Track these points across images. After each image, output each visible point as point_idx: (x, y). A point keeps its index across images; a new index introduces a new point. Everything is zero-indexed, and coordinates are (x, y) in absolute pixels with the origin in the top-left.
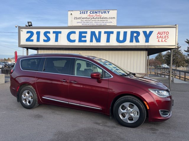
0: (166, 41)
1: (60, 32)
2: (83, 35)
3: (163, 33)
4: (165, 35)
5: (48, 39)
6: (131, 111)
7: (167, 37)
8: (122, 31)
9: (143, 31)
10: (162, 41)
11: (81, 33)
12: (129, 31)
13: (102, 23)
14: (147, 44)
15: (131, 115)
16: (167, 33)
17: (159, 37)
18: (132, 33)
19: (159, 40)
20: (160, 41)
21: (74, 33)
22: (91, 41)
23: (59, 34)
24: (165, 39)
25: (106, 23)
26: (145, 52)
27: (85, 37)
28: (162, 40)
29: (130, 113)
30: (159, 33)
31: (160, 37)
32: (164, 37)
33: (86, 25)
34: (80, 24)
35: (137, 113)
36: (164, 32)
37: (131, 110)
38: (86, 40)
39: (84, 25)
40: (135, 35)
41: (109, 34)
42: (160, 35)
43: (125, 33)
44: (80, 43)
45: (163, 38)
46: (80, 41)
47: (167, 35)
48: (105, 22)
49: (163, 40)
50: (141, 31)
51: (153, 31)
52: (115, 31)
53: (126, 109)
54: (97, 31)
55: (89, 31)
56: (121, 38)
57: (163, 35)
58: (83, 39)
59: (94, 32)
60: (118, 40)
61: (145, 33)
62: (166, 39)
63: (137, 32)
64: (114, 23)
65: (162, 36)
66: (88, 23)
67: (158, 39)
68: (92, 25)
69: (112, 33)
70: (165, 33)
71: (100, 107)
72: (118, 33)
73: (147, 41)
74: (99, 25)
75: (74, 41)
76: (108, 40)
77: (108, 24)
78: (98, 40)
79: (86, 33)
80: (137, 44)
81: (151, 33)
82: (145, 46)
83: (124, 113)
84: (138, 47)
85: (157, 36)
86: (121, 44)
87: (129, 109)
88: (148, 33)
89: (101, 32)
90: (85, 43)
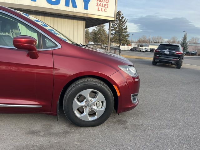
0: (106, 10)
4: (105, 3)
6: (93, 102)
7: (106, 6)
10: (102, 11)
14: (86, 11)
15: (92, 109)
16: (107, 1)
17: (99, 4)
19: (98, 8)
20: (99, 10)
24: (105, 8)
26: (82, 22)
28: (102, 9)
29: (91, 106)
32: (103, 6)
35: (101, 104)
37: (94, 100)
42: (100, 2)
45: (102, 7)
47: (107, 4)
49: (103, 9)
53: (85, 100)
62: (106, 8)
65: (102, 3)
67: (98, 7)
70: (105, 1)
73: (86, 7)
82: (84, 14)
83: (82, 107)
84: (75, 14)
85: (97, 3)
86: (53, 7)
87: (90, 99)
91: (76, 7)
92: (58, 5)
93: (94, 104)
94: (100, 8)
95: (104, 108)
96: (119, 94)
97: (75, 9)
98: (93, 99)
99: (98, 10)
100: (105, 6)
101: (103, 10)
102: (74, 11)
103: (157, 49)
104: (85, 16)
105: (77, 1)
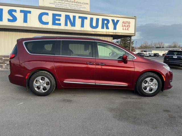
0: (128, 29)
1: (30, 12)
2: (57, 17)
3: (126, 22)
4: (128, 24)
5: (15, 19)
6: (151, 84)
7: (129, 26)
8: (95, 17)
9: (112, 20)
10: (125, 30)
11: (54, 15)
12: (101, 18)
13: (77, 8)
14: (115, 31)
15: (151, 87)
16: (129, 23)
17: (123, 25)
18: (103, 20)
19: (123, 28)
21: (47, 14)
22: (66, 24)
23: (28, 14)
25: (80, 8)
26: (111, 38)
27: (59, 20)
28: (125, 28)
30: (123, 22)
31: (124, 26)
32: (127, 26)
33: (60, 7)
34: (54, 6)
35: (155, 85)
36: (127, 22)
38: (61, 23)
39: (57, 7)
40: (106, 22)
41: (83, 19)
42: (124, 24)
43: (97, 20)
44: (53, 26)
45: (126, 27)
46: (54, 23)
47: (129, 25)
48: (79, 6)
49: (127, 28)
50: (110, 19)
51: (119, 20)
52: (89, 17)
53: (147, 83)
54: (71, 15)
55: (63, 14)
56: (94, 24)
58: (57, 22)
59: (69, 16)
60: (91, 26)
61: (113, 21)
63: (107, 19)
64: (87, 9)
65: (125, 25)
66: (62, 6)
68: (66, 8)
69: (86, 18)
71: (127, 84)
72: (92, 19)
73: (115, 28)
74: (73, 9)
75: (47, 23)
76: (82, 25)
77: (82, 9)
78: (73, 24)
79: (60, 15)
81: (118, 21)
82: (114, 32)
83: (146, 86)
84: (108, 33)
85: (122, 25)
86: (94, 30)
87: (150, 82)
88: (115, 21)
89: (75, 16)
90: (59, 26)
91: (108, 29)
92: (97, 29)
93: (152, 85)
94: (124, 28)
95: (157, 87)
96: (165, 80)
97: (107, 30)
98: (151, 83)
99: (123, 29)
101: (126, 29)
102: (107, 31)
103: (166, 55)
104: (114, 34)
105: (109, 25)
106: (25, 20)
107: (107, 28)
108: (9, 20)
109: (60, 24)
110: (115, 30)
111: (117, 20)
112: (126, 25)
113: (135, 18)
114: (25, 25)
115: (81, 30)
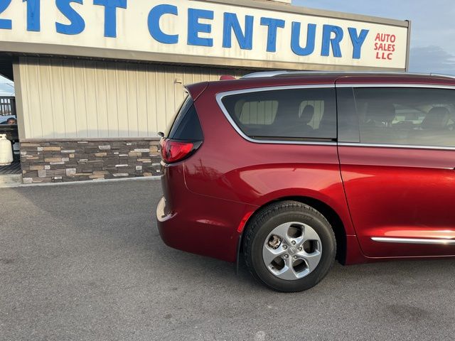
0: (390, 56)
1: (123, 4)
2: (201, 21)
3: (386, 37)
4: (389, 42)
7: (392, 49)
8: (305, 21)
9: (349, 29)
10: (383, 58)
11: (193, 14)
12: (320, 23)
14: (356, 63)
16: (393, 39)
17: (378, 46)
18: (327, 29)
19: (378, 53)
20: (379, 56)
21: (173, 10)
22: (227, 44)
23: (119, 11)
24: (389, 52)
27: (208, 29)
28: (383, 54)
30: (378, 37)
31: (381, 47)
32: (386, 48)
36: (388, 35)
38: (212, 40)
40: (333, 36)
41: (273, 25)
42: (381, 42)
44: (191, 47)
45: (385, 50)
46: (193, 40)
47: (392, 44)
49: (386, 53)
50: (344, 25)
51: (368, 31)
54: (241, 14)
55: (219, 11)
56: (303, 43)
57: (385, 42)
58: (201, 35)
59: (234, 15)
60: (295, 47)
61: (352, 31)
62: (391, 52)
63: (337, 27)
65: (383, 43)
67: (377, 51)
69: (281, 23)
70: (389, 37)
73: (356, 54)
75: (173, 39)
76: (271, 46)
78: (246, 43)
79: (209, 15)
80: (337, 61)
81: (365, 33)
84: (338, 69)
85: (376, 44)
86: (302, 59)
88: (358, 33)
89: (253, 17)
90: (207, 48)
91: (340, 56)
92: (311, 56)
94: (381, 52)
97: (337, 59)
99: (377, 57)
100: (389, 47)
101: (385, 56)
105: (341, 44)
106: (110, 30)
107: (337, 53)
108: (61, 28)
109: (209, 43)
110: (356, 60)
111: (363, 31)
112: (386, 46)
113: (407, 25)
114: (110, 43)
115: (268, 59)
